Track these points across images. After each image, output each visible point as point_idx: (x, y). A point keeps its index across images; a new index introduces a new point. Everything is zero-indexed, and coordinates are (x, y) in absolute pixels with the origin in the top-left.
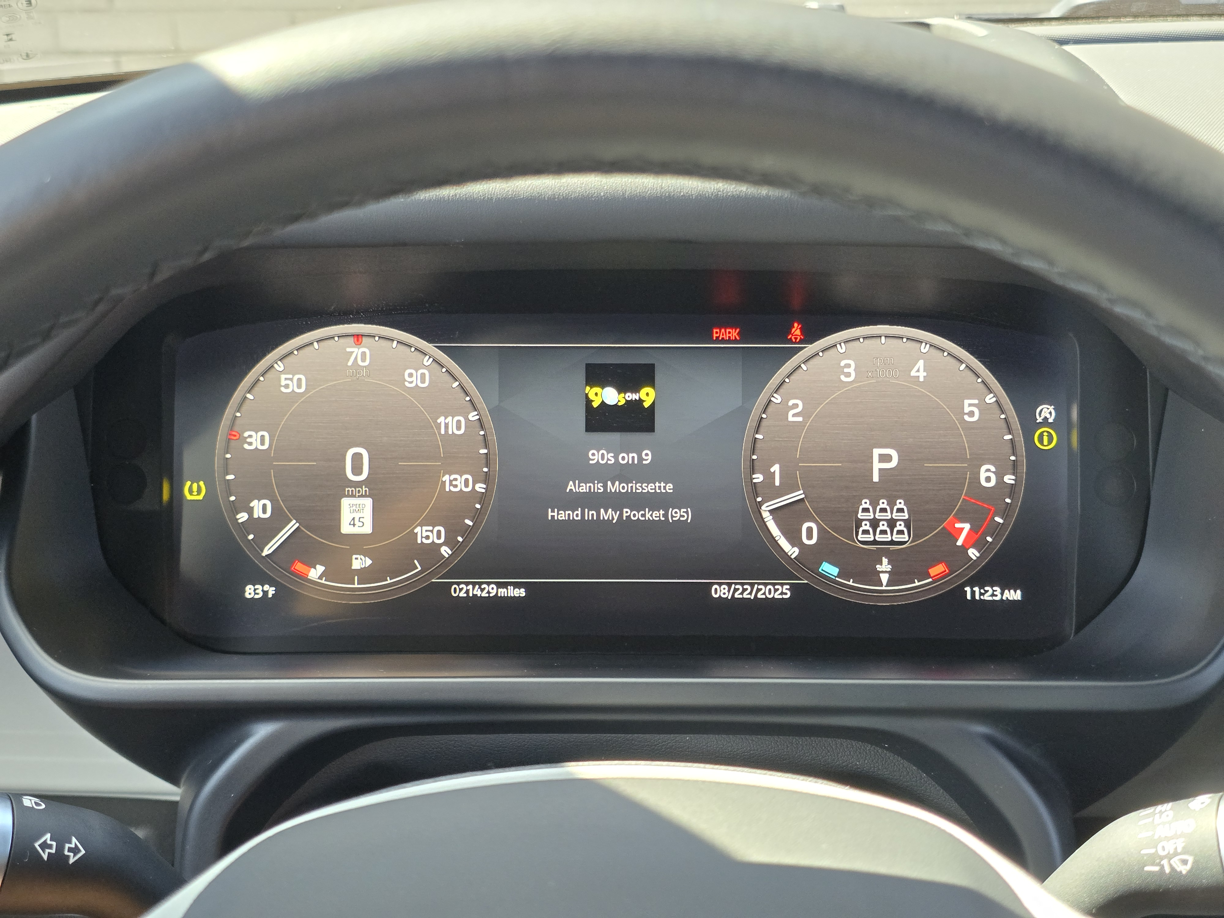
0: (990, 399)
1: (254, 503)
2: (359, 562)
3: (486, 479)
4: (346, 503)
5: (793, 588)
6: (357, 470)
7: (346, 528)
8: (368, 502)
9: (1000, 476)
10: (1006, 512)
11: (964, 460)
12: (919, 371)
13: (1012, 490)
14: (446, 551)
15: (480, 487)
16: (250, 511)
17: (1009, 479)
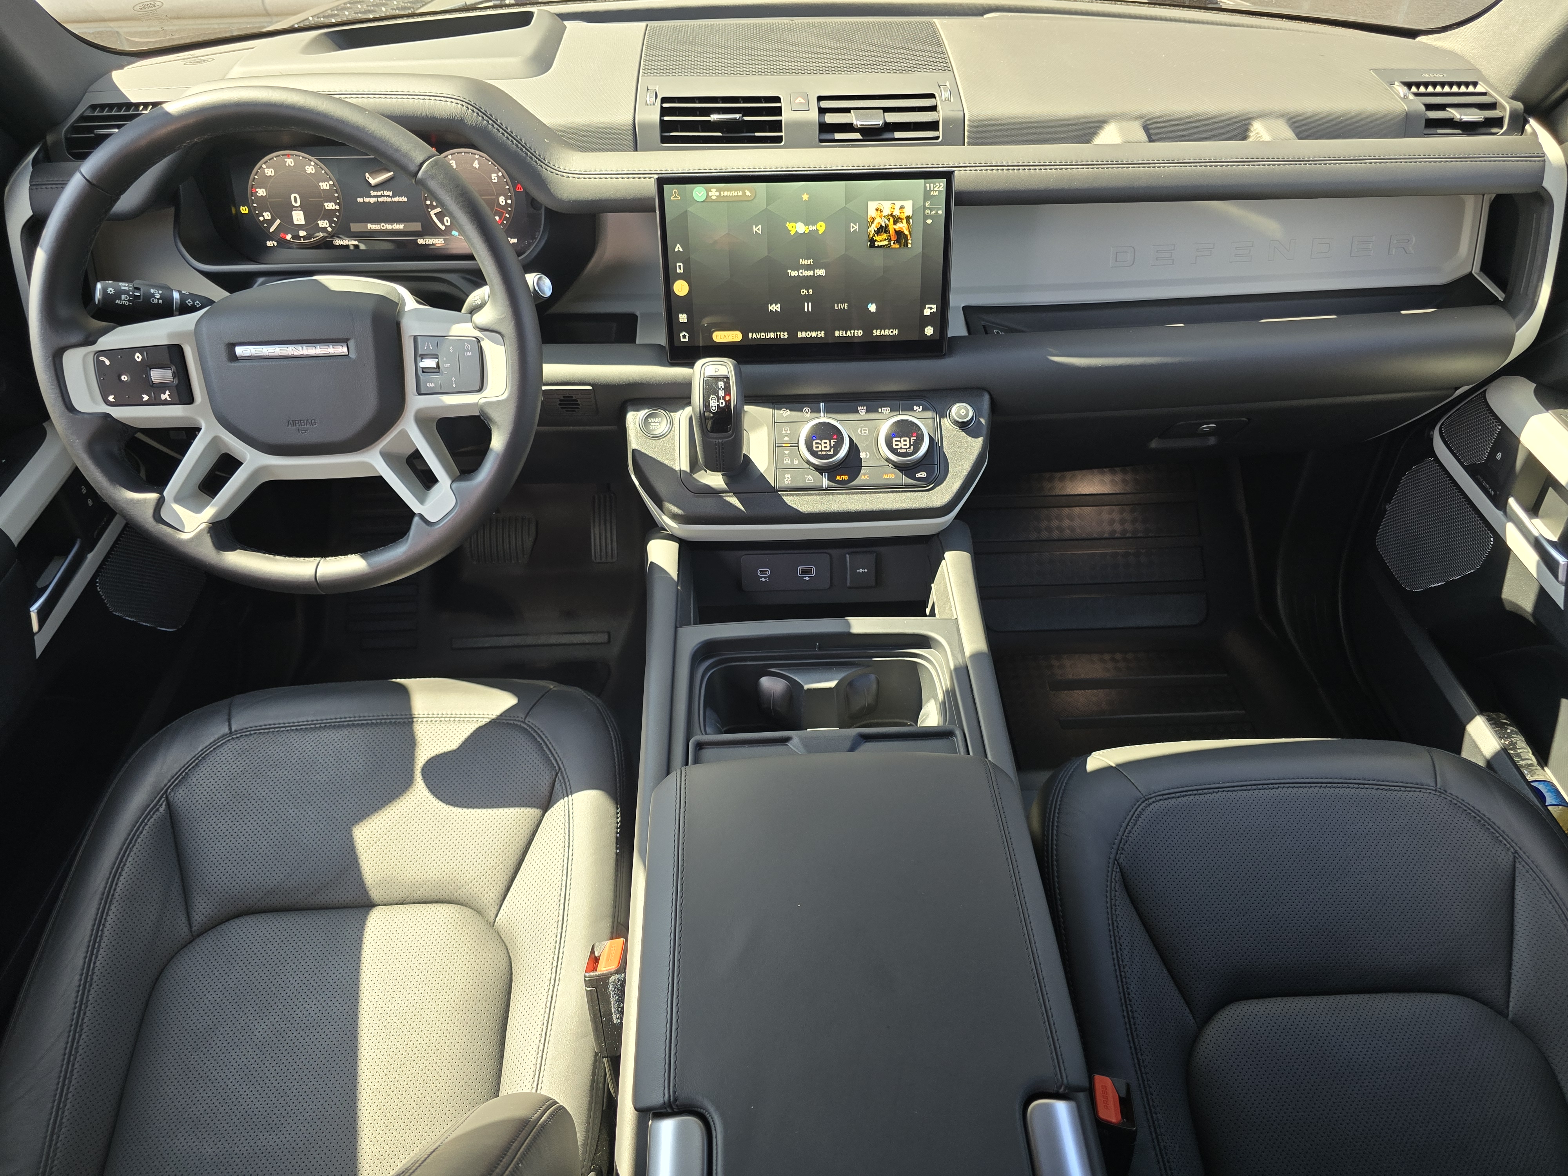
0: (500, 174)
1: (264, 214)
2: (302, 233)
3: (339, 204)
4: (294, 213)
5: (444, 240)
6: (296, 201)
7: (296, 222)
8: (301, 213)
9: (506, 200)
10: (509, 213)
11: (494, 195)
12: (476, 164)
13: (510, 205)
14: (329, 229)
15: (337, 207)
16: (263, 216)
17: (509, 202)
